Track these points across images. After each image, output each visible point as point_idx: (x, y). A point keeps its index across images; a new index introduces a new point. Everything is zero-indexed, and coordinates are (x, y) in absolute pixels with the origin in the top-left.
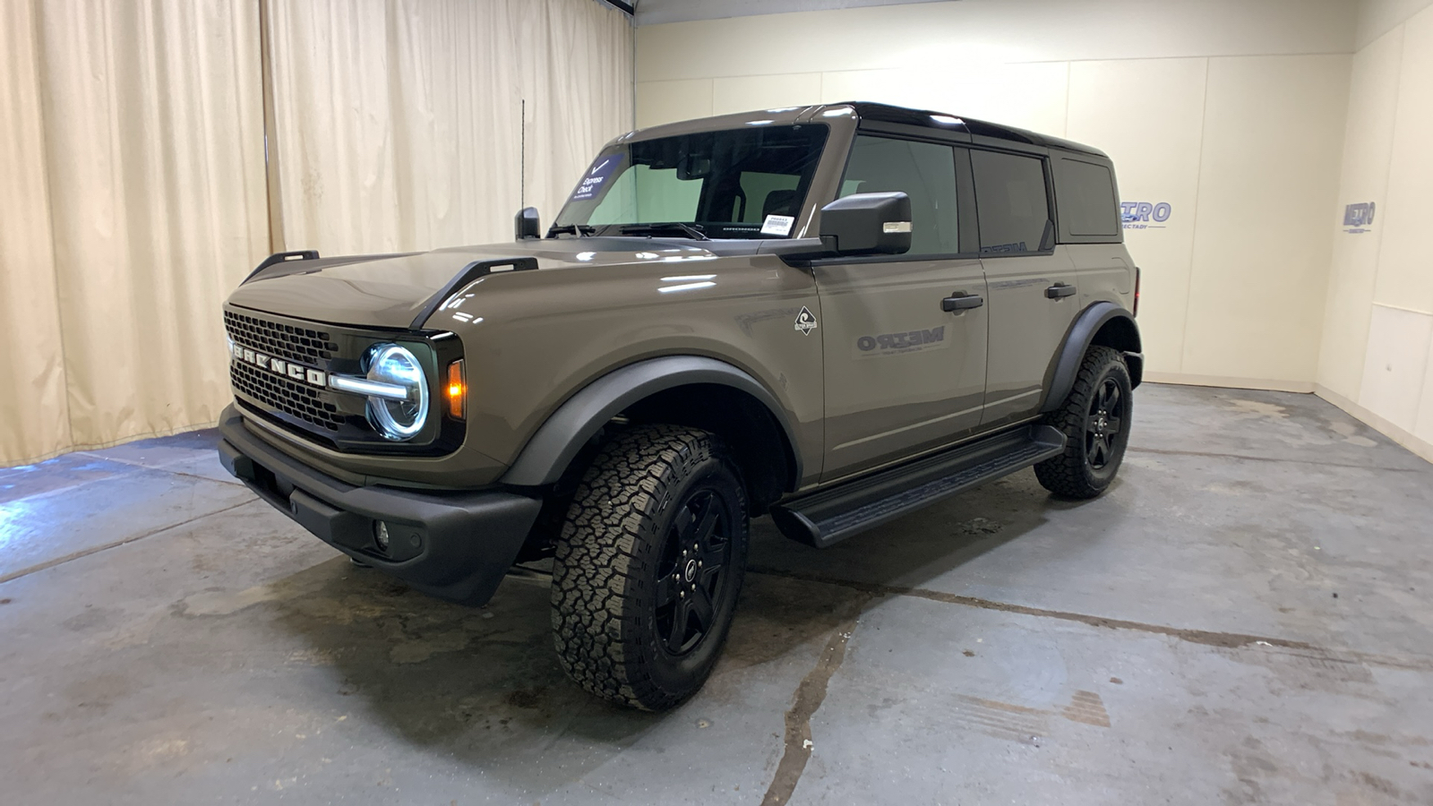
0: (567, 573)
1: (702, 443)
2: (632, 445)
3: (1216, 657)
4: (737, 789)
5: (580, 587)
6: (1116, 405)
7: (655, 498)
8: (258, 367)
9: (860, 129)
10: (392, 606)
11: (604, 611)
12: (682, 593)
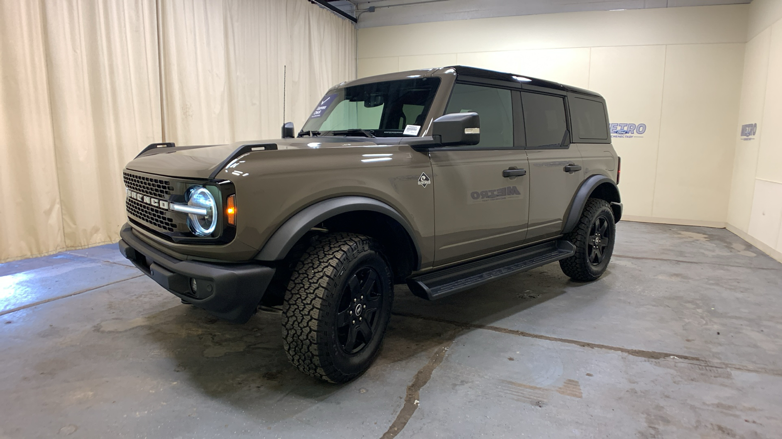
0: (290, 308)
1: (365, 242)
2: (327, 243)
3: (647, 364)
4: (376, 423)
5: (296, 315)
6: (606, 231)
7: (337, 270)
8: (138, 201)
9: (458, 80)
10: (208, 329)
11: (308, 328)
12: (354, 321)
